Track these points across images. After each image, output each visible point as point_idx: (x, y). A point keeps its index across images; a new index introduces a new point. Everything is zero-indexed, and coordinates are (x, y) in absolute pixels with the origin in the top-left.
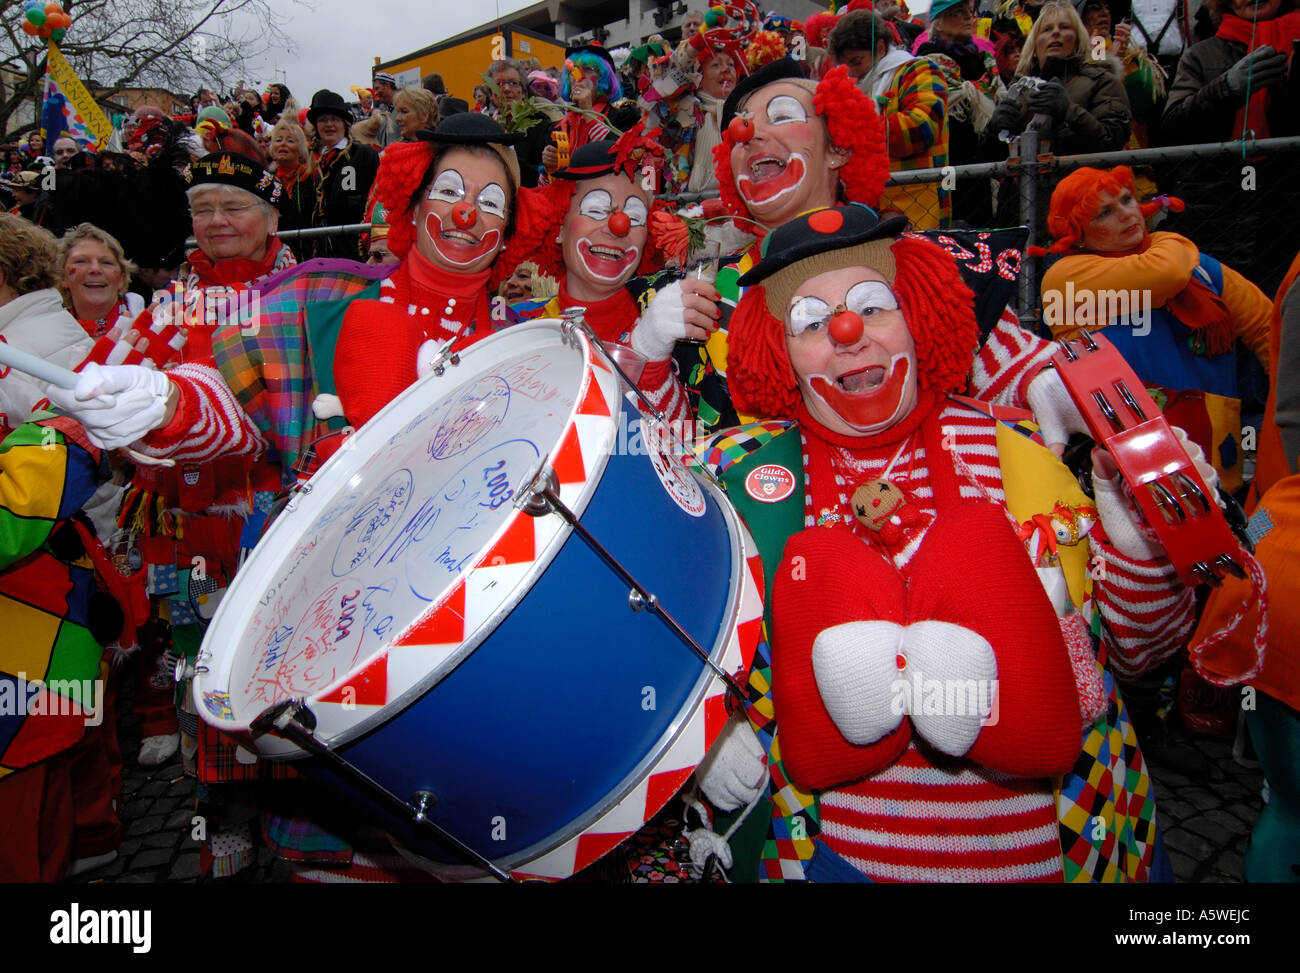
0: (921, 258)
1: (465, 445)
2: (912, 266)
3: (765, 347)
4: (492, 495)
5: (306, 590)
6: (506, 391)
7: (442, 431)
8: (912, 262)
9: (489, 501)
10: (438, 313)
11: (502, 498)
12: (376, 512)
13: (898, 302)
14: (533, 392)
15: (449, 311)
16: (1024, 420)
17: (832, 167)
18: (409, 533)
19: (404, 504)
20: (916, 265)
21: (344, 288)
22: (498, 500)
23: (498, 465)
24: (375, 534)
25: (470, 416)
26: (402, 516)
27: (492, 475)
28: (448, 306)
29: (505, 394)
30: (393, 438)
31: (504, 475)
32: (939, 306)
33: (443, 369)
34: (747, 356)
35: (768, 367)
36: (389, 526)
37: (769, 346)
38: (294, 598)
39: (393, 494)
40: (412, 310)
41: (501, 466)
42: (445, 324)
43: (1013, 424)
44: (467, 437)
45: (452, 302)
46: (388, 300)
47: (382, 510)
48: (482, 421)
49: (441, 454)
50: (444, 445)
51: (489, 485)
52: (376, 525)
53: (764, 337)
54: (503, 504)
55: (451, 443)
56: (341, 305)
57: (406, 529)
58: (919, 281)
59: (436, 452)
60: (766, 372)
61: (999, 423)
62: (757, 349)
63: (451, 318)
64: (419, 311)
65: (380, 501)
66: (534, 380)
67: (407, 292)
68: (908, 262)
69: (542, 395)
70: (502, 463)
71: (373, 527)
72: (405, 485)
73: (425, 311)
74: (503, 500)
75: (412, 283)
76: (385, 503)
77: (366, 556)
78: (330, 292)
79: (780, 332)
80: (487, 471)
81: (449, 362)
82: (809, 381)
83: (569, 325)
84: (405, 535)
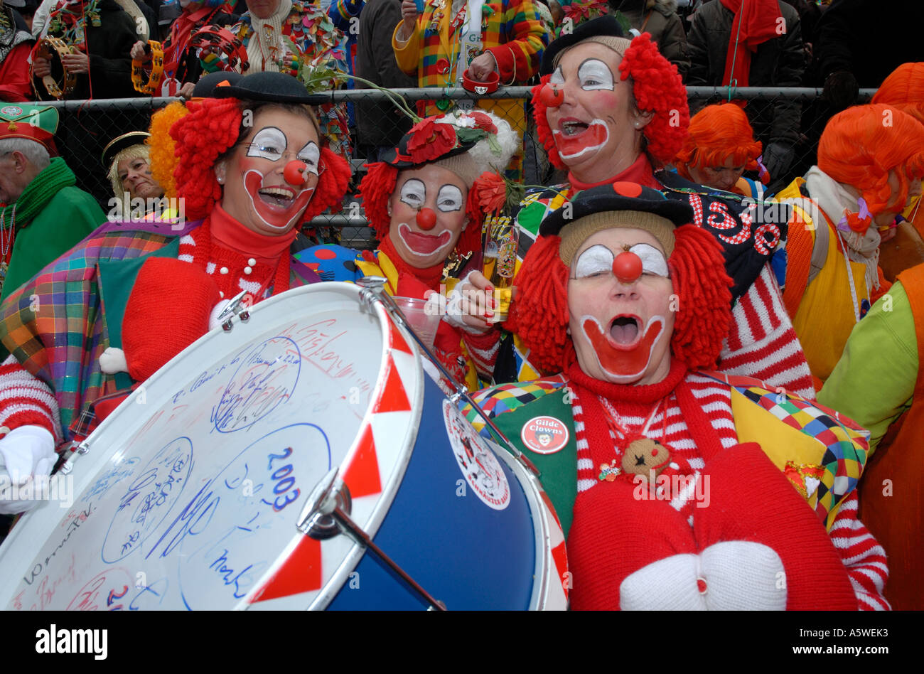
0: (697, 240)
1: (251, 419)
2: (689, 246)
3: (549, 283)
4: (276, 492)
5: (73, 573)
6: (297, 358)
7: (227, 397)
8: (690, 242)
9: (271, 498)
10: (237, 273)
11: (287, 497)
12: (152, 488)
13: (669, 272)
14: (326, 365)
15: (248, 270)
16: (755, 387)
17: (637, 128)
18: (186, 521)
19: (182, 482)
20: (692, 245)
21: (140, 246)
22: (281, 502)
23: (285, 453)
24: (149, 516)
25: (257, 383)
26: (180, 497)
27: (278, 464)
28: (248, 265)
29: (296, 362)
30: (177, 395)
31: (289, 468)
32: (704, 280)
33: (232, 325)
34: (531, 288)
35: (548, 303)
36: (165, 507)
37: (553, 282)
38: (60, 580)
39: (171, 467)
40: (211, 268)
41: (287, 455)
42: (243, 284)
43: (744, 389)
44: (253, 409)
45: (252, 262)
46: (187, 258)
47: (159, 485)
48: (270, 391)
49: (224, 425)
50: (228, 415)
51: (274, 477)
52: (151, 504)
53: (550, 274)
54: (288, 507)
55: (236, 413)
56: (136, 263)
57: (182, 516)
58: (692, 257)
59: (220, 422)
60: (545, 305)
61: (733, 388)
62: (542, 283)
63: (249, 278)
64: (218, 270)
65: (157, 473)
66: (327, 350)
67: (206, 251)
68: (686, 241)
69: (334, 372)
70: (289, 451)
71: (149, 507)
72: (184, 458)
73: (224, 270)
74: (289, 501)
75: (213, 241)
76: (163, 477)
77: (138, 542)
78: (126, 250)
79: (565, 275)
80: (272, 457)
81: (237, 317)
82: (582, 322)
83: (368, 295)
84: (181, 524)
